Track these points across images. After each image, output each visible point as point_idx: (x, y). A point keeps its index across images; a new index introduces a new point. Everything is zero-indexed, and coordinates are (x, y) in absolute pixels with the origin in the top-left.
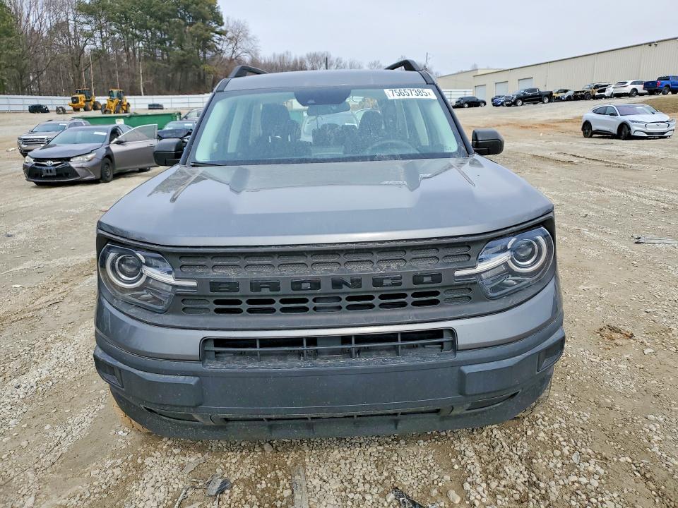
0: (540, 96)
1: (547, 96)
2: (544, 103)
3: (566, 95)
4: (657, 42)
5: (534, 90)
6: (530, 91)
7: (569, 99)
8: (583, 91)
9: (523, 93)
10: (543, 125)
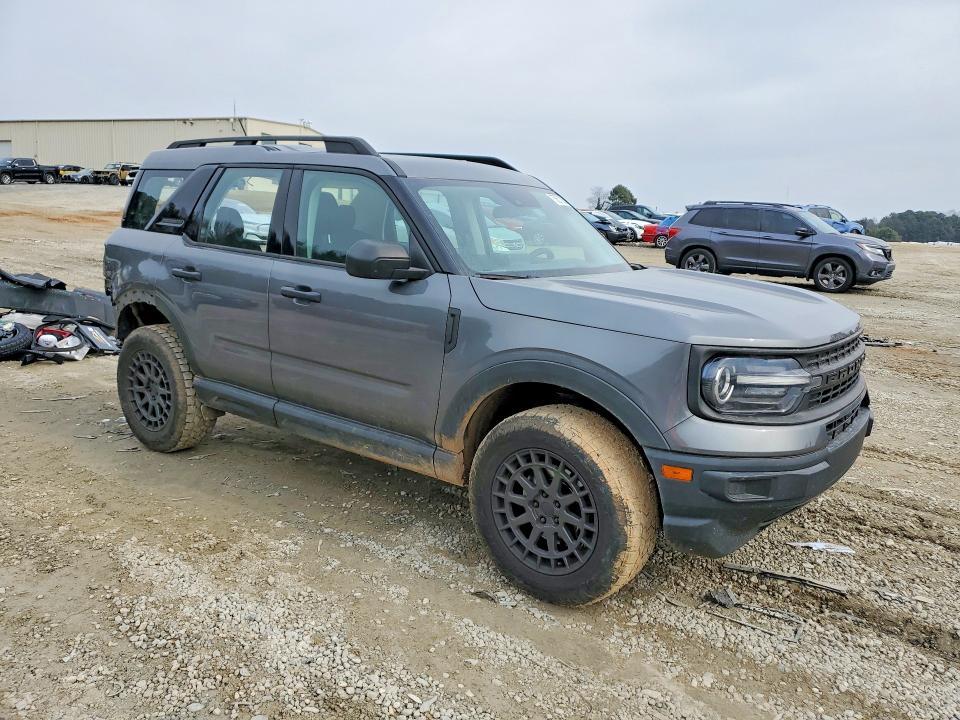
0: (39, 171)
1: (50, 173)
2: (47, 183)
3: (80, 174)
4: (194, 120)
5: (29, 162)
6: (23, 161)
7: (85, 180)
8: (108, 173)
9: (10, 164)
10: (83, 218)
